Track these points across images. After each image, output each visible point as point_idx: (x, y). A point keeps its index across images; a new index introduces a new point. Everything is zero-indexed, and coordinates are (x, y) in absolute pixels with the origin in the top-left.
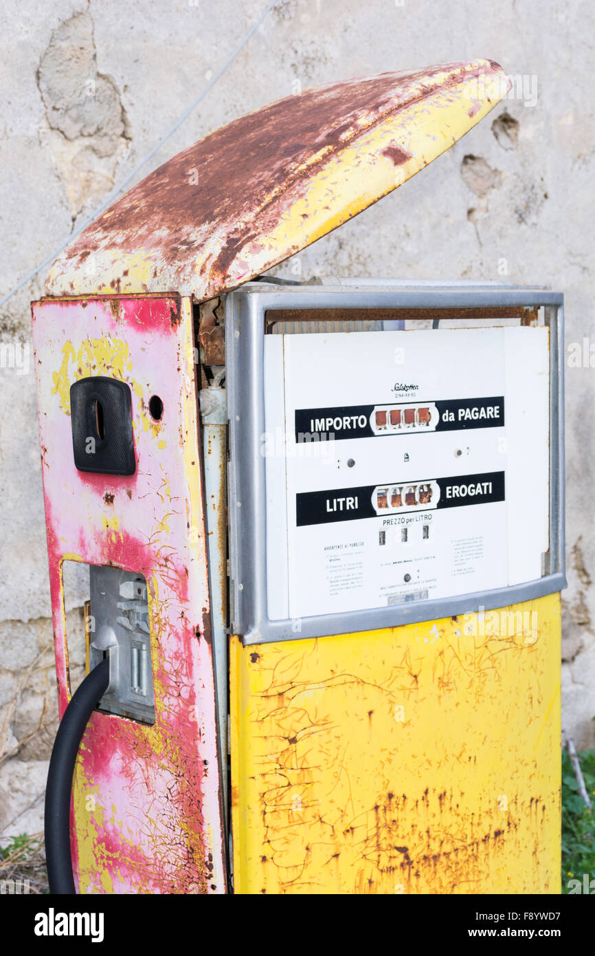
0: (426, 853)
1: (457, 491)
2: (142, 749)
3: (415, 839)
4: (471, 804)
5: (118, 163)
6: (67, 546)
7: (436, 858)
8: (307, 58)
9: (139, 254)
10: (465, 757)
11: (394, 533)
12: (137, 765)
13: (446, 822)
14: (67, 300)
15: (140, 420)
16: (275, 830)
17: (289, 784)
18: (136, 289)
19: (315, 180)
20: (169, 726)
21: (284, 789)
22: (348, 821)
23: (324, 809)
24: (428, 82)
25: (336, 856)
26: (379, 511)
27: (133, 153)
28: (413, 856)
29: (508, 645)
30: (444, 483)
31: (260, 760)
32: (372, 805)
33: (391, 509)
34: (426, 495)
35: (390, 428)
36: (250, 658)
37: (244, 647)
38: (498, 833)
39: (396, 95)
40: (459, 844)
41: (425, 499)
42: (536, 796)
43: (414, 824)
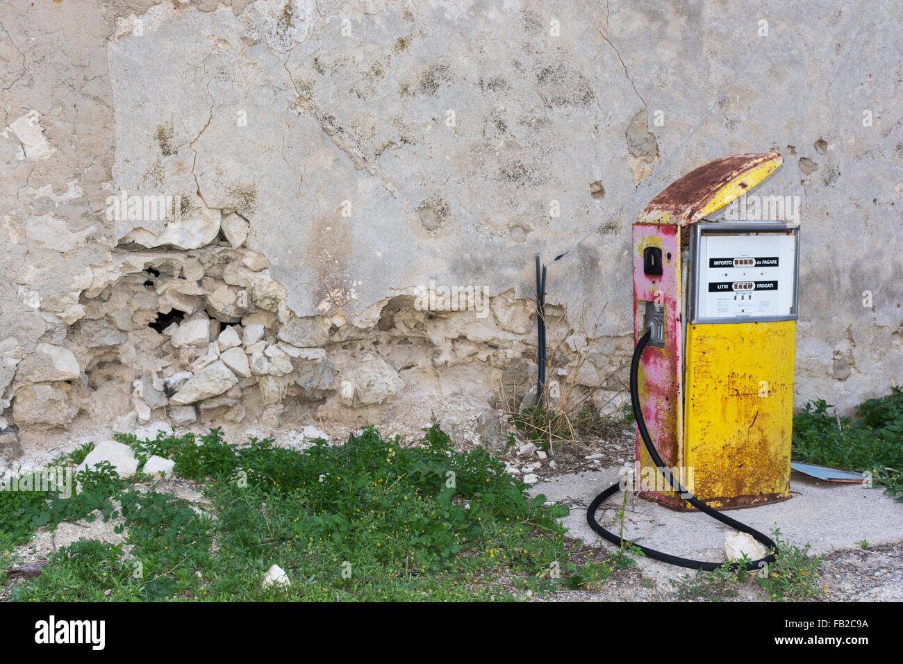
0: (744, 392)
1: (761, 286)
2: (660, 355)
3: (741, 388)
6: (640, 297)
7: (747, 395)
9: (666, 212)
10: (758, 366)
11: (739, 297)
12: (658, 360)
14: (644, 224)
15: (664, 260)
16: (698, 378)
17: (703, 366)
18: (665, 222)
19: (718, 193)
20: (668, 347)
21: (701, 367)
22: (720, 379)
23: (713, 374)
24: (756, 161)
25: (716, 389)
26: (735, 290)
28: (740, 393)
29: (775, 334)
30: (756, 283)
31: (694, 358)
32: (727, 375)
33: (739, 290)
34: (750, 286)
35: (739, 265)
36: (693, 328)
37: (691, 325)
38: (769, 391)
39: (746, 165)
42: (783, 383)
43: (740, 383)
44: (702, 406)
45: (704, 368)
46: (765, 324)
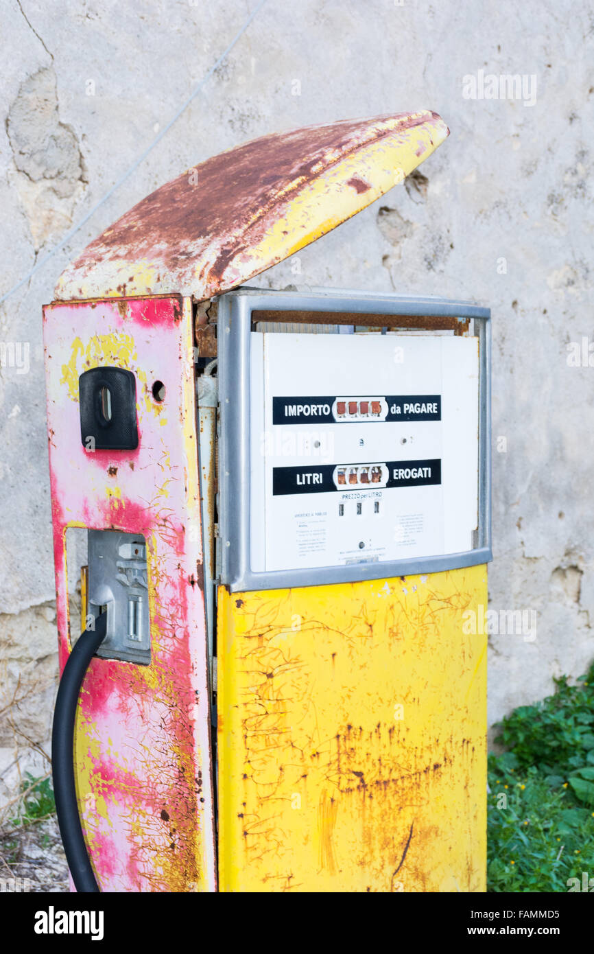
0: (378, 778)
1: (402, 474)
2: (140, 686)
3: (369, 765)
4: (415, 739)
5: (75, 203)
6: (72, 516)
7: (386, 783)
8: (243, 115)
9: (142, 264)
10: (410, 698)
11: (350, 507)
12: (133, 701)
13: (394, 754)
14: (76, 303)
15: (143, 403)
16: (254, 752)
17: (267, 713)
18: (141, 291)
19: (292, 204)
20: (164, 664)
21: (261, 717)
22: (315, 747)
23: (296, 736)
24: (382, 127)
25: (305, 776)
26: (339, 487)
27: (90, 194)
28: (367, 781)
29: (445, 605)
30: (392, 466)
31: (243, 691)
32: (334, 734)
33: (349, 486)
34: (377, 475)
35: (348, 417)
36: (235, 604)
37: (230, 594)
38: (436, 766)
39: (356, 137)
40: (405, 773)
41: (376, 479)
42: (467, 739)
43: (368, 752)
44: (269, 831)
45: (271, 721)
46: (422, 579)
